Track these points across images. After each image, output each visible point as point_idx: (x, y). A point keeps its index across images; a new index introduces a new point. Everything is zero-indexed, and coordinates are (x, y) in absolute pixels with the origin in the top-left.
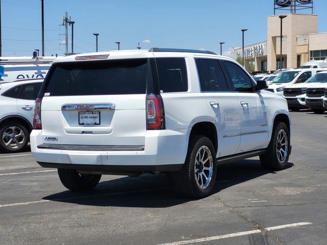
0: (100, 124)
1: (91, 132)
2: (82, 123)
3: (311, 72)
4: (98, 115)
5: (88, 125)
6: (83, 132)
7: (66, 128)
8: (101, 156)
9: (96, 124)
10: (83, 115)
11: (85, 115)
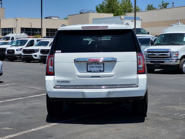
0: (103, 71)
1: (99, 77)
2: (90, 70)
3: (34, 40)
4: (102, 65)
5: (95, 72)
6: (92, 77)
7: (77, 74)
8: (109, 92)
9: (101, 71)
10: (91, 66)
11: (92, 65)
